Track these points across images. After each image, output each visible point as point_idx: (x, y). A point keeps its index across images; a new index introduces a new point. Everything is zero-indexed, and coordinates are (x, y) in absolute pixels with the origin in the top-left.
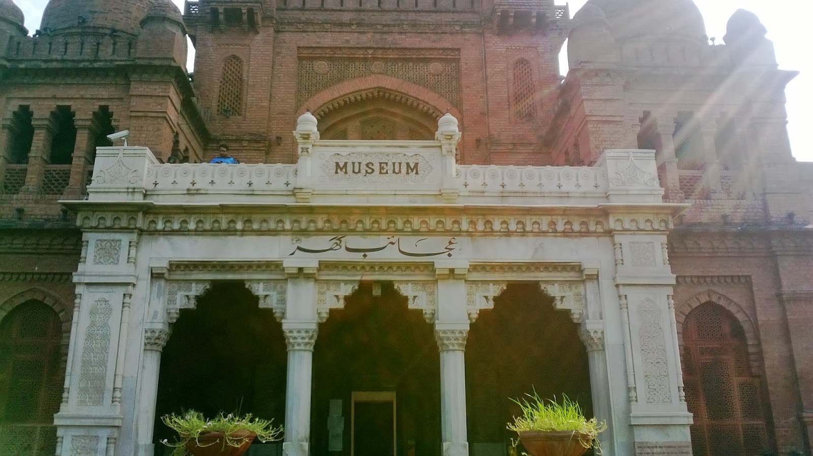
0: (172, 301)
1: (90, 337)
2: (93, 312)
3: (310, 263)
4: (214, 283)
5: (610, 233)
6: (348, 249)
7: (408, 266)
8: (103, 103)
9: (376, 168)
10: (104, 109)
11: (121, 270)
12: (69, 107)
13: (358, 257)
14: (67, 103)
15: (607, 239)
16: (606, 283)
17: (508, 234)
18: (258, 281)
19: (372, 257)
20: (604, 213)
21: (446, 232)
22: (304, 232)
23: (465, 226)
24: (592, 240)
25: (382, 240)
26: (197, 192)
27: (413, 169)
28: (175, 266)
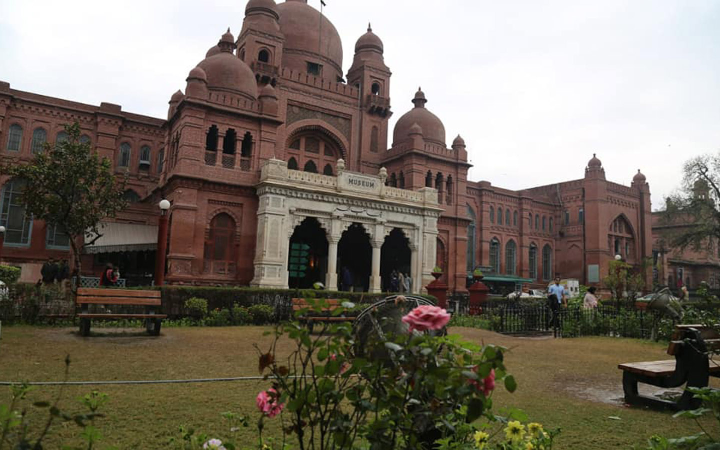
0: (294, 222)
1: (271, 233)
2: (272, 224)
3: (341, 214)
4: (307, 217)
5: (424, 216)
6: (352, 211)
7: (368, 219)
8: (248, 131)
9: (361, 183)
10: (248, 133)
11: (280, 209)
12: (234, 130)
13: (354, 214)
14: (233, 128)
15: (422, 217)
16: (421, 231)
17: (398, 212)
18: (322, 218)
19: (359, 214)
20: (423, 210)
21: (381, 209)
22: (339, 203)
23: (386, 208)
24: (419, 217)
25: (362, 209)
26: (304, 183)
27: (372, 185)
28: (298, 210)
